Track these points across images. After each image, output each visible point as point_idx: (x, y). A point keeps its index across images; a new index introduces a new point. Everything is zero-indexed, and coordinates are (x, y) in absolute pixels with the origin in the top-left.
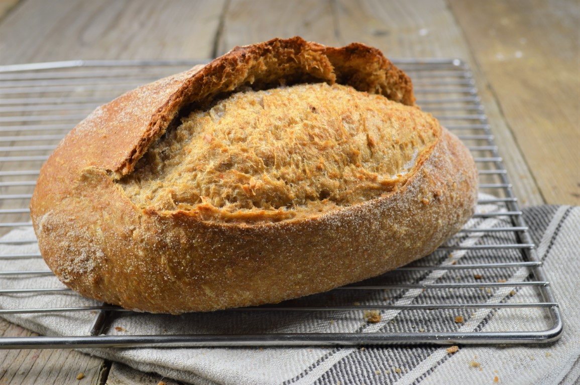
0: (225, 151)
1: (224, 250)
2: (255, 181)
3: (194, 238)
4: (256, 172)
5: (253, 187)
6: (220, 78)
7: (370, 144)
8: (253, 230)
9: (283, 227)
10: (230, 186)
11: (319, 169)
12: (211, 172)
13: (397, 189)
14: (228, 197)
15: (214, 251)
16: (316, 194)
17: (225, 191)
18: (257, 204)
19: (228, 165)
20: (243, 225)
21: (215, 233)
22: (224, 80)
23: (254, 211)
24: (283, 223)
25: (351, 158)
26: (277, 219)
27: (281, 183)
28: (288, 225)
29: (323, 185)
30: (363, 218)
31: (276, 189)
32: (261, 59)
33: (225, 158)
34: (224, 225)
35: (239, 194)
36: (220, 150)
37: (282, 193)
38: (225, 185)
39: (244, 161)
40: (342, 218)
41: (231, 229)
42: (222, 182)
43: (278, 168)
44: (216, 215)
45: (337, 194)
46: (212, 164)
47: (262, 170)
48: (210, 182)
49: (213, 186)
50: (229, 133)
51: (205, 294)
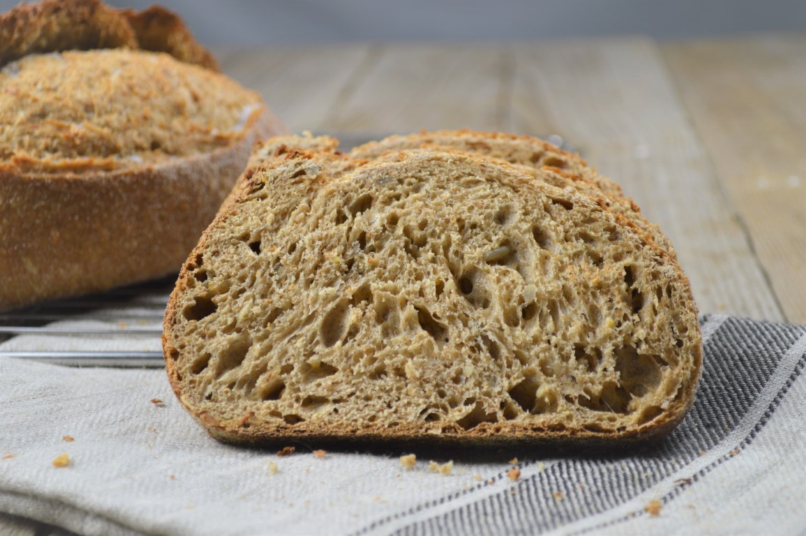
0: (35, 100)
1: (49, 209)
2: (76, 129)
3: (10, 197)
4: (76, 119)
5: (76, 135)
6: (11, 32)
7: (196, 99)
8: (81, 182)
9: (115, 178)
10: (48, 137)
11: (145, 118)
12: (22, 123)
13: (233, 145)
14: (47, 148)
15: (37, 211)
16: (146, 145)
17: (42, 143)
18: (81, 153)
19: (43, 115)
20: (69, 175)
21: (36, 188)
22: (16, 35)
23: (79, 160)
24: (114, 173)
25: (178, 110)
26: (107, 168)
27: (106, 131)
28: (120, 175)
29: (153, 136)
30: (200, 172)
31: (102, 138)
32: (53, 18)
33: (36, 108)
34: (47, 177)
35: (60, 144)
36: (29, 101)
37: (109, 141)
38: (41, 136)
39: (60, 110)
40: (179, 171)
41: (57, 181)
42: (37, 132)
43: (100, 115)
44: (37, 167)
45: (169, 144)
46: (22, 115)
47: (82, 118)
48: (23, 134)
49: (27, 139)
50: (35, 84)
51: (25, 271)
